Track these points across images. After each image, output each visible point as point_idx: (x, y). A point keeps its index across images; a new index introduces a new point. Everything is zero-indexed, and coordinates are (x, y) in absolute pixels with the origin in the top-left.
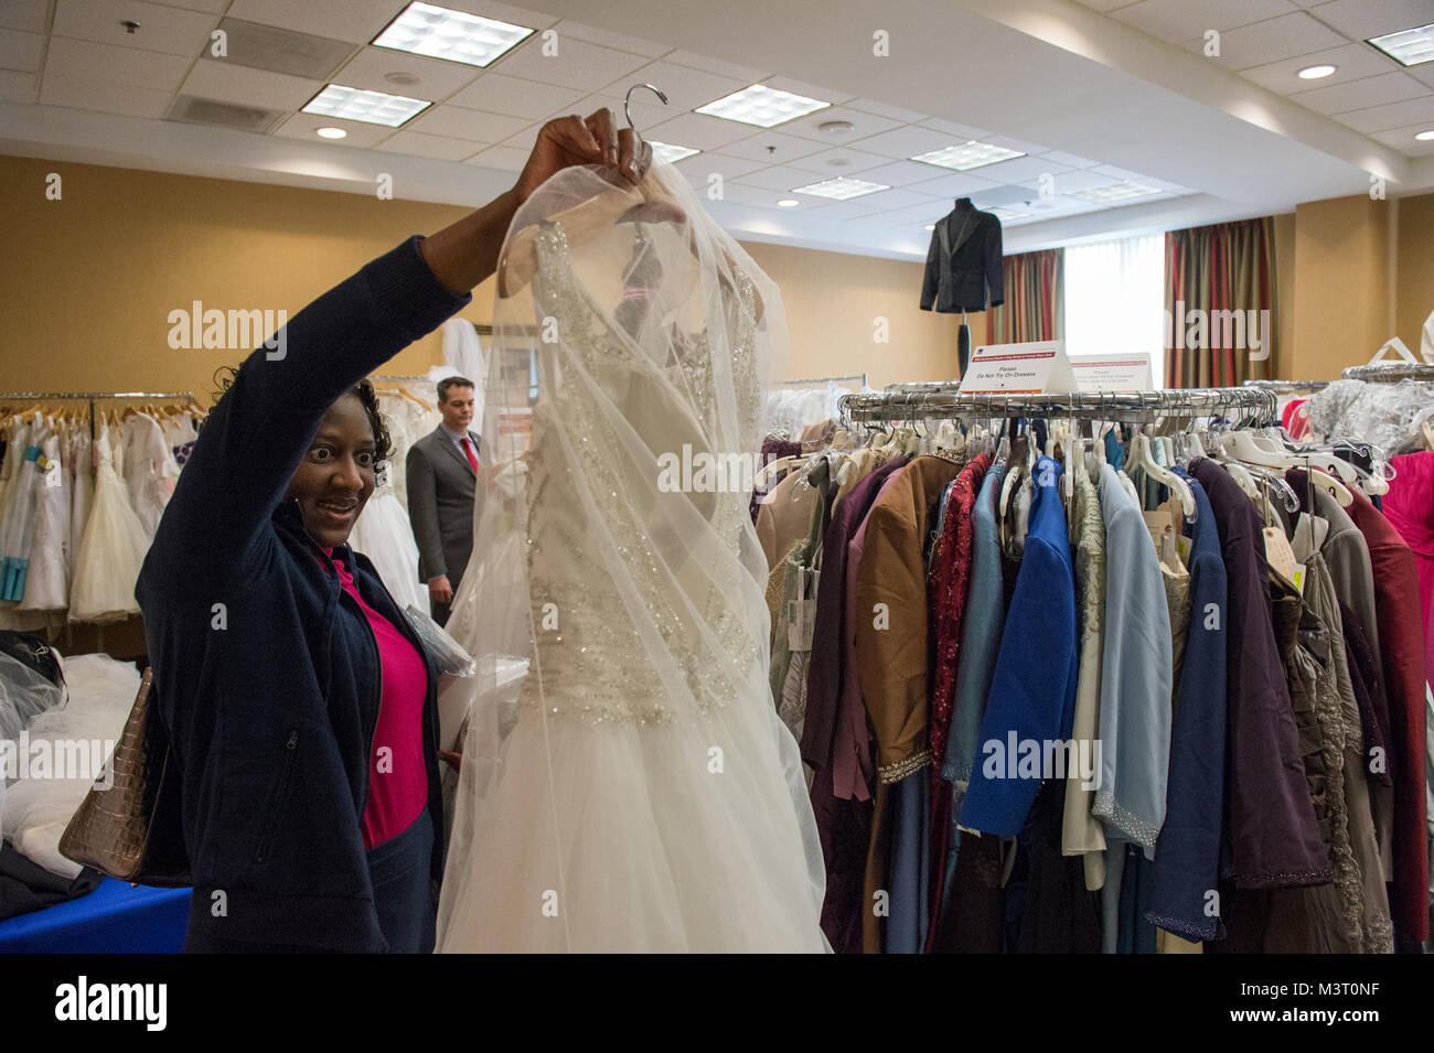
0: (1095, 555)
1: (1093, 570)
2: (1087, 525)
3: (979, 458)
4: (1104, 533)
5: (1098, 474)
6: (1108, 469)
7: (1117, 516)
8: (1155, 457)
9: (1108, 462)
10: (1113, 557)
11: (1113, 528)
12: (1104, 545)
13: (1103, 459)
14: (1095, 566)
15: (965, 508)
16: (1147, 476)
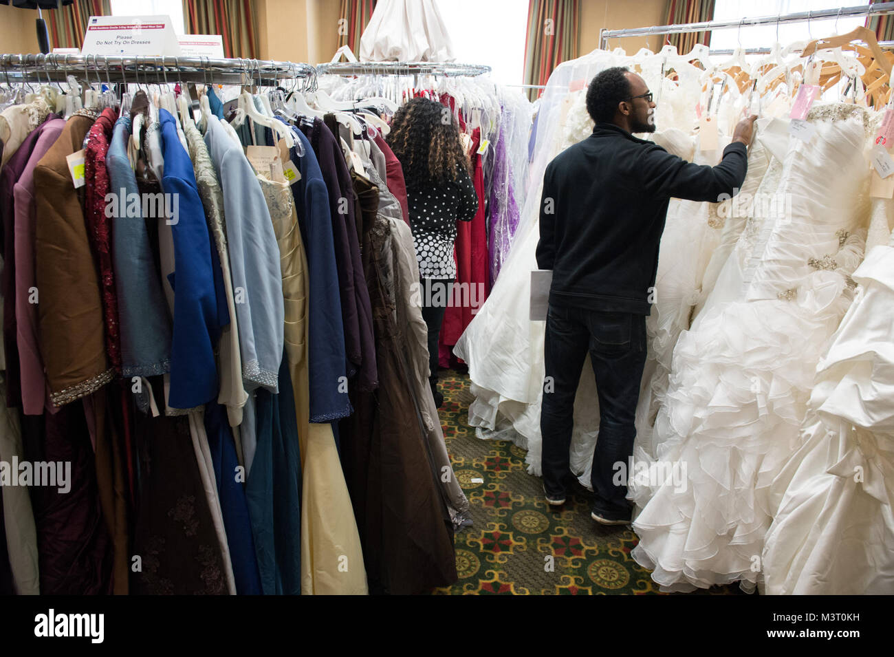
0: (213, 187)
1: (214, 197)
2: (200, 163)
3: (105, 113)
4: (216, 169)
5: (207, 124)
6: (213, 119)
7: (226, 154)
8: (259, 110)
9: (213, 114)
10: (228, 186)
11: (225, 164)
12: (218, 178)
13: (209, 111)
14: (215, 195)
15: (100, 156)
16: (254, 122)
